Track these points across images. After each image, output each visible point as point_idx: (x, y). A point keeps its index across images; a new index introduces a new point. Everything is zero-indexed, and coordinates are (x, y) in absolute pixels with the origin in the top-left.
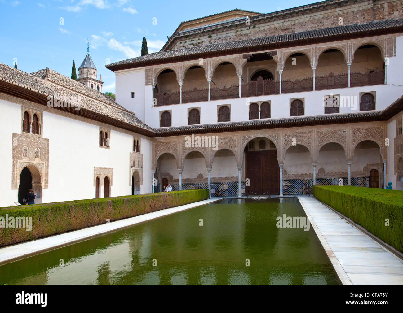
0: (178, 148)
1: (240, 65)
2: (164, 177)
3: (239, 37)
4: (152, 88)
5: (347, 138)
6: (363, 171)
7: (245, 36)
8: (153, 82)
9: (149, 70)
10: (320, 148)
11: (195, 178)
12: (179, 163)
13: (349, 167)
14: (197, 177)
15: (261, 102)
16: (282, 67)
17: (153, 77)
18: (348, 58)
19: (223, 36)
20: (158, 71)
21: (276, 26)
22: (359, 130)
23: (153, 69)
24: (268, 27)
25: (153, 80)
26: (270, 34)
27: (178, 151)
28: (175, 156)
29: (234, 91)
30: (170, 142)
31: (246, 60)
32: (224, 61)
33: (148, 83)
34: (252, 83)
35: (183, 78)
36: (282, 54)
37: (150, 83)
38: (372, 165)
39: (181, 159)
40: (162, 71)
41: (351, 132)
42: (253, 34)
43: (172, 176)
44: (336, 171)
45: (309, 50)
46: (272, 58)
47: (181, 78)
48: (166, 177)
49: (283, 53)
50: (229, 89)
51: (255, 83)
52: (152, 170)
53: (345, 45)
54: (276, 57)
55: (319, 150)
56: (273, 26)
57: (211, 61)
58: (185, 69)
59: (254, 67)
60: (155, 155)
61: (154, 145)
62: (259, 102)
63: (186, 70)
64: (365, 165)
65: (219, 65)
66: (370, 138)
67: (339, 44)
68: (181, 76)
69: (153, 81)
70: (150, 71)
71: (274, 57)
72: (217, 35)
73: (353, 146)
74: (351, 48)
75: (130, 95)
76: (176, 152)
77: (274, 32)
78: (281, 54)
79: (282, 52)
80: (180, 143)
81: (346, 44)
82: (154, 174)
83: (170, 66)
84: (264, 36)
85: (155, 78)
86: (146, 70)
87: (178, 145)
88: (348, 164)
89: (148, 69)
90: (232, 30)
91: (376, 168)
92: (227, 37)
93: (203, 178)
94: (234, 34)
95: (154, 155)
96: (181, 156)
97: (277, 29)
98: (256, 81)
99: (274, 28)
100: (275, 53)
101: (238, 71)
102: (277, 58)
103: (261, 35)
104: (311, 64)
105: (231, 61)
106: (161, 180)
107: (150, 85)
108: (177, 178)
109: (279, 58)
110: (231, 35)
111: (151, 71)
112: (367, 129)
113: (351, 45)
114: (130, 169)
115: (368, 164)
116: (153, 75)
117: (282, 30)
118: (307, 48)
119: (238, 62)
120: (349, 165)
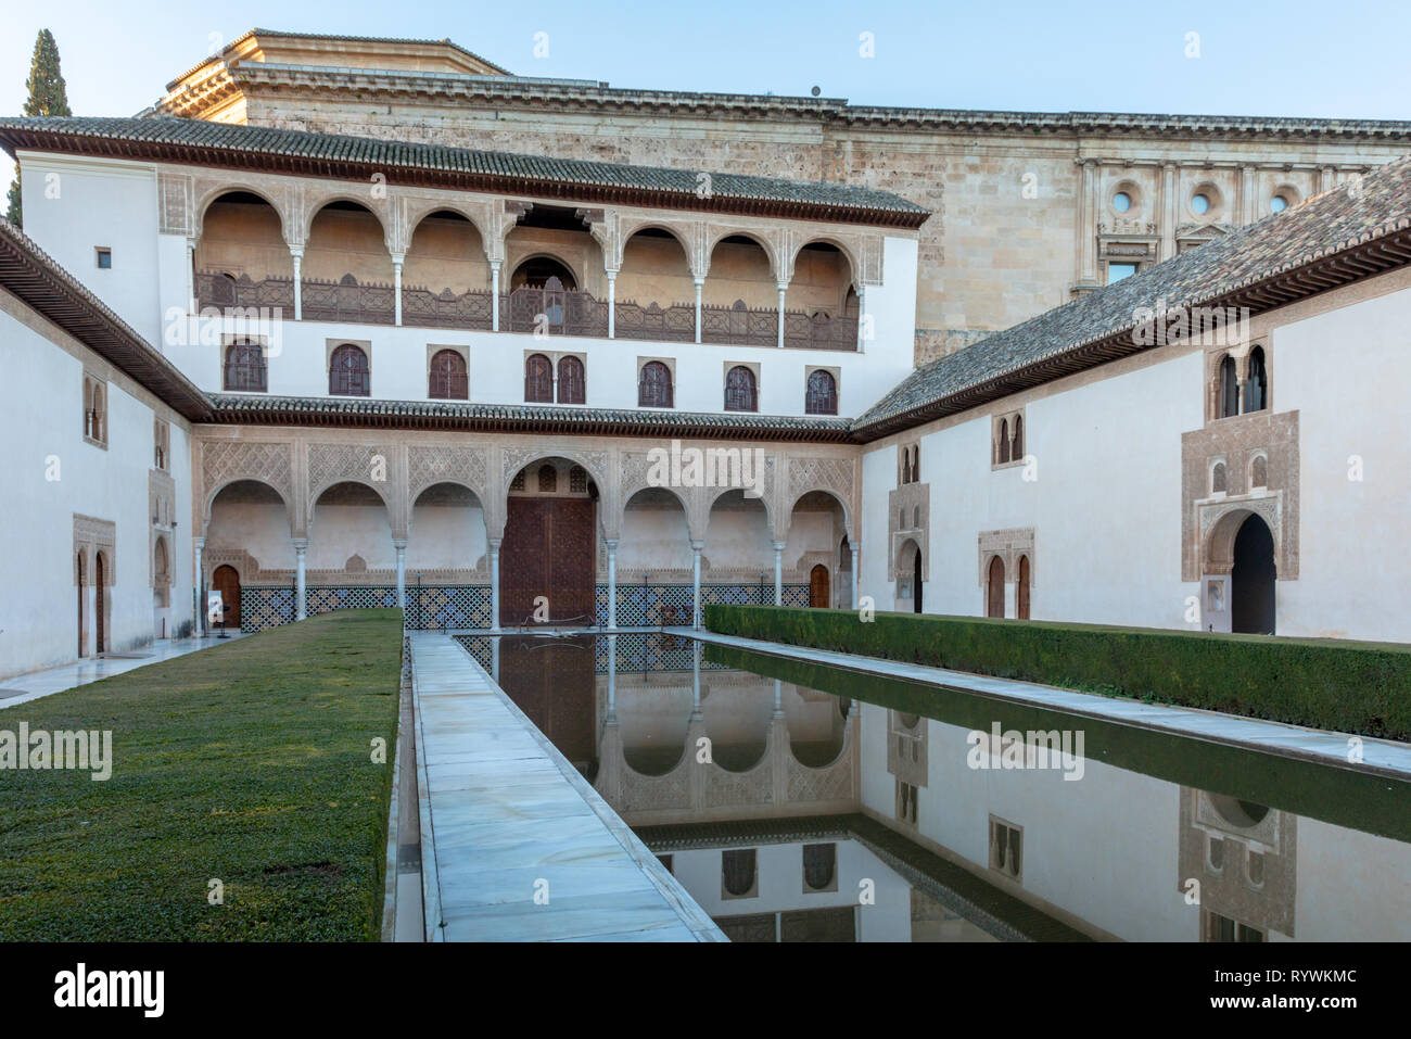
0: (294, 466)
1: (497, 230)
2: (222, 562)
3: (463, 135)
4: (188, 247)
5: (775, 482)
6: (798, 567)
7: (482, 137)
8: (190, 227)
9: (176, 180)
10: (712, 502)
11: (337, 568)
12: (299, 517)
13: (779, 558)
14: (344, 567)
15: (559, 353)
16: (616, 261)
17: (190, 207)
18: (780, 267)
19: (411, 121)
20: (211, 191)
21: (578, 130)
22: (802, 462)
23: (189, 178)
24: (554, 128)
25: (190, 217)
26: (559, 150)
27: (295, 478)
28: (282, 493)
29: (475, 307)
30: (261, 446)
31: (513, 218)
32: (447, 205)
33: (168, 225)
34: (530, 292)
35: (306, 235)
36: (617, 223)
37: (178, 226)
38: (817, 553)
39: (305, 504)
40: (223, 193)
41: (786, 466)
42: (507, 138)
43: (252, 559)
44: (736, 565)
45: (689, 226)
46: (587, 228)
47: (300, 231)
48: (230, 563)
49: (620, 220)
50: (459, 299)
51: (541, 294)
52: (193, 536)
53: (774, 233)
54: (602, 228)
55: (709, 508)
56: (569, 130)
57: (405, 200)
58: (314, 204)
59: (525, 243)
60: (205, 484)
61: (198, 449)
62: (554, 352)
63: (318, 209)
64: (802, 554)
65: (429, 216)
66: (826, 487)
67: (761, 226)
68: (300, 226)
69: (190, 221)
70: (176, 183)
71: (595, 227)
72: (390, 113)
73: (789, 502)
74: (789, 245)
75: (93, 258)
76: (287, 480)
77: (570, 148)
78: (615, 224)
79: (617, 217)
80: (299, 450)
81: (778, 229)
82: (198, 551)
83: (258, 181)
84: (540, 153)
85: (199, 212)
86: (160, 175)
87: (294, 457)
88: (777, 550)
89: (167, 176)
90: (441, 107)
91: (823, 562)
92: (424, 127)
93: (365, 569)
94: (448, 123)
95: (202, 484)
96: (303, 493)
97: (578, 140)
98: (542, 287)
99: (572, 135)
100: (599, 215)
101: (491, 246)
102: (605, 230)
103: (532, 149)
104: (693, 267)
105: (469, 212)
106: (212, 572)
107: (177, 233)
108: (272, 568)
109: (609, 231)
110: (436, 123)
111: (182, 183)
112: (820, 462)
113: (789, 236)
114: (151, 528)
115: (807, 552)
116: (189, 198)
117: (593, 147)
118: (685, 220)
119: (491, 218)
120: (779, 553)
